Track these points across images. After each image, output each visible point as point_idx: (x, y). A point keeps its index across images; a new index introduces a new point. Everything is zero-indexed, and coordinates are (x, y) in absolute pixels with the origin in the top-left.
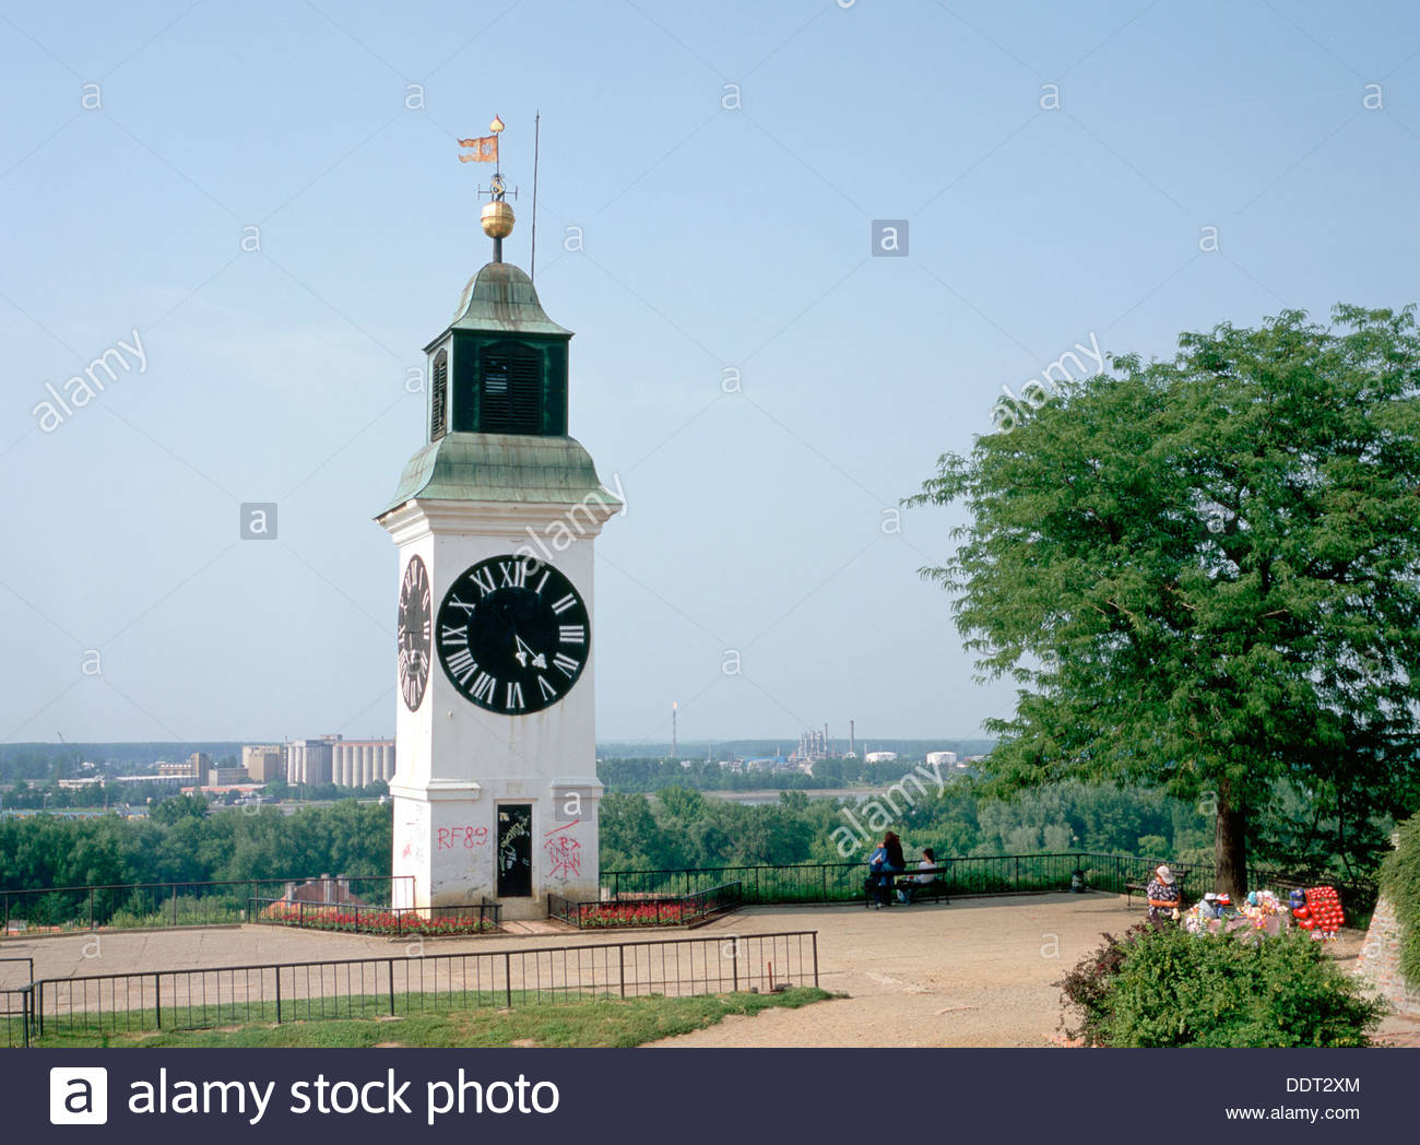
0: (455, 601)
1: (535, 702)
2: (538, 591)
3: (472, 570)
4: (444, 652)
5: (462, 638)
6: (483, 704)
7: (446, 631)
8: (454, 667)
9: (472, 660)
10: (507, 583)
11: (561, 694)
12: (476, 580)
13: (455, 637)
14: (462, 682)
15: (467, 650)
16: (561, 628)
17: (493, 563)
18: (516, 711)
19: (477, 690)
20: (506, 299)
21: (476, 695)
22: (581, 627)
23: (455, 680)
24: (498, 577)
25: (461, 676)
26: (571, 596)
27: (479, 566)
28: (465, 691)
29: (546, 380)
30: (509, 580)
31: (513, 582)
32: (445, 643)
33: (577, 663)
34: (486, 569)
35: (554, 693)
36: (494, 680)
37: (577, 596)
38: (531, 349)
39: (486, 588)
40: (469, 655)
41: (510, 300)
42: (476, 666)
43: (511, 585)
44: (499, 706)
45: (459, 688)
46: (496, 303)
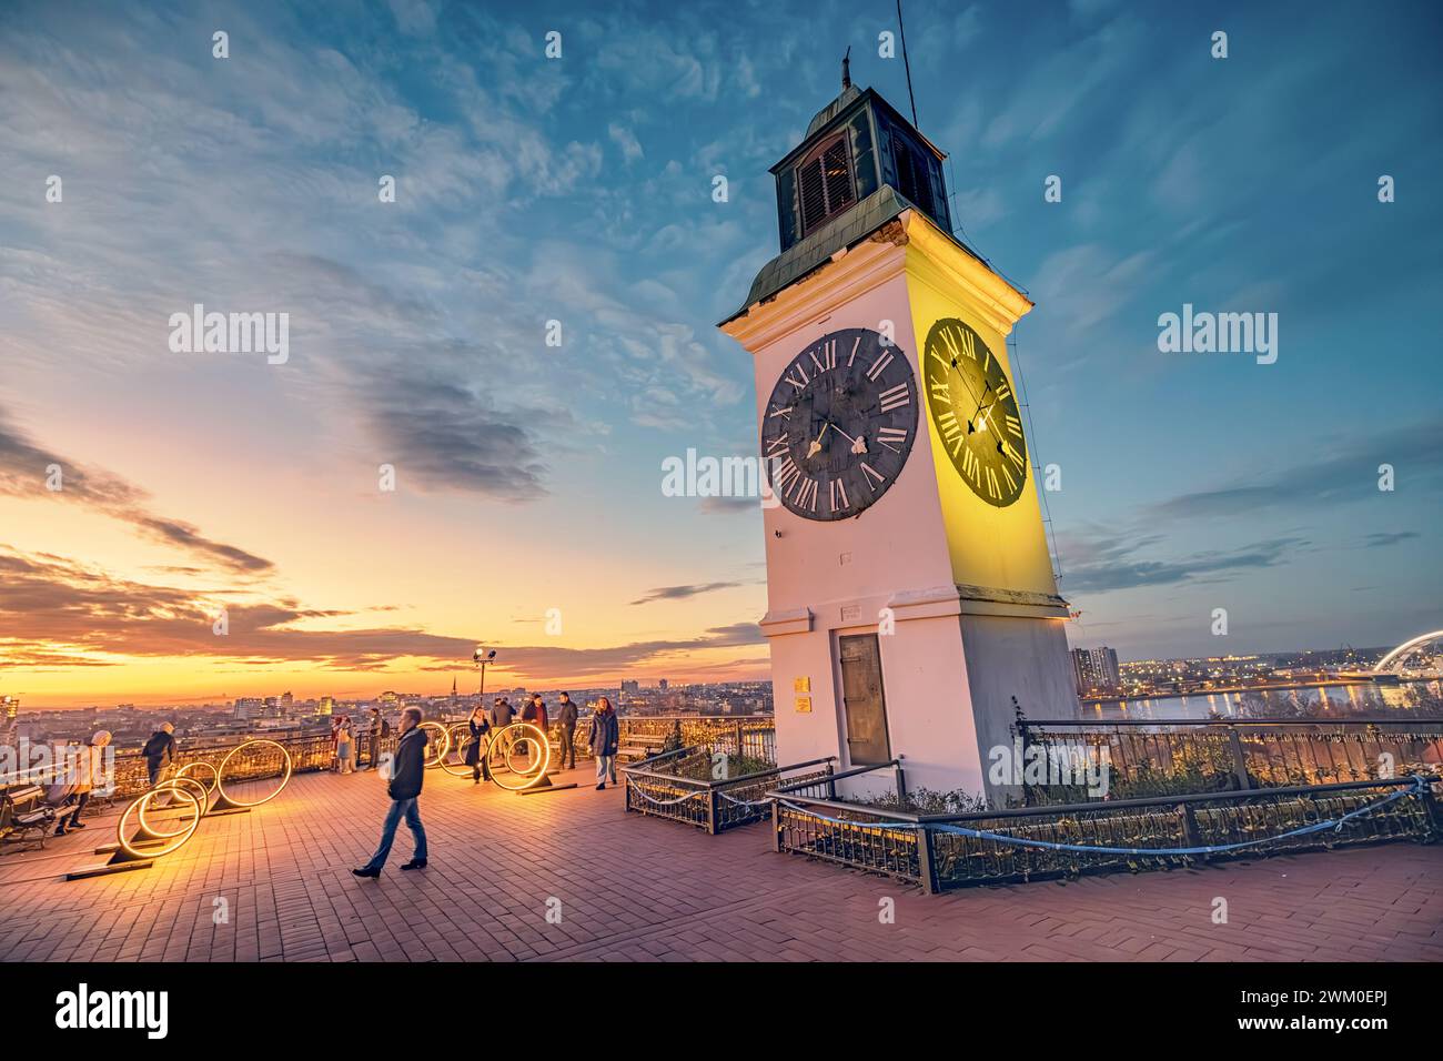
5: (786, 447)
7: (770, 445)
30: (820, 366)
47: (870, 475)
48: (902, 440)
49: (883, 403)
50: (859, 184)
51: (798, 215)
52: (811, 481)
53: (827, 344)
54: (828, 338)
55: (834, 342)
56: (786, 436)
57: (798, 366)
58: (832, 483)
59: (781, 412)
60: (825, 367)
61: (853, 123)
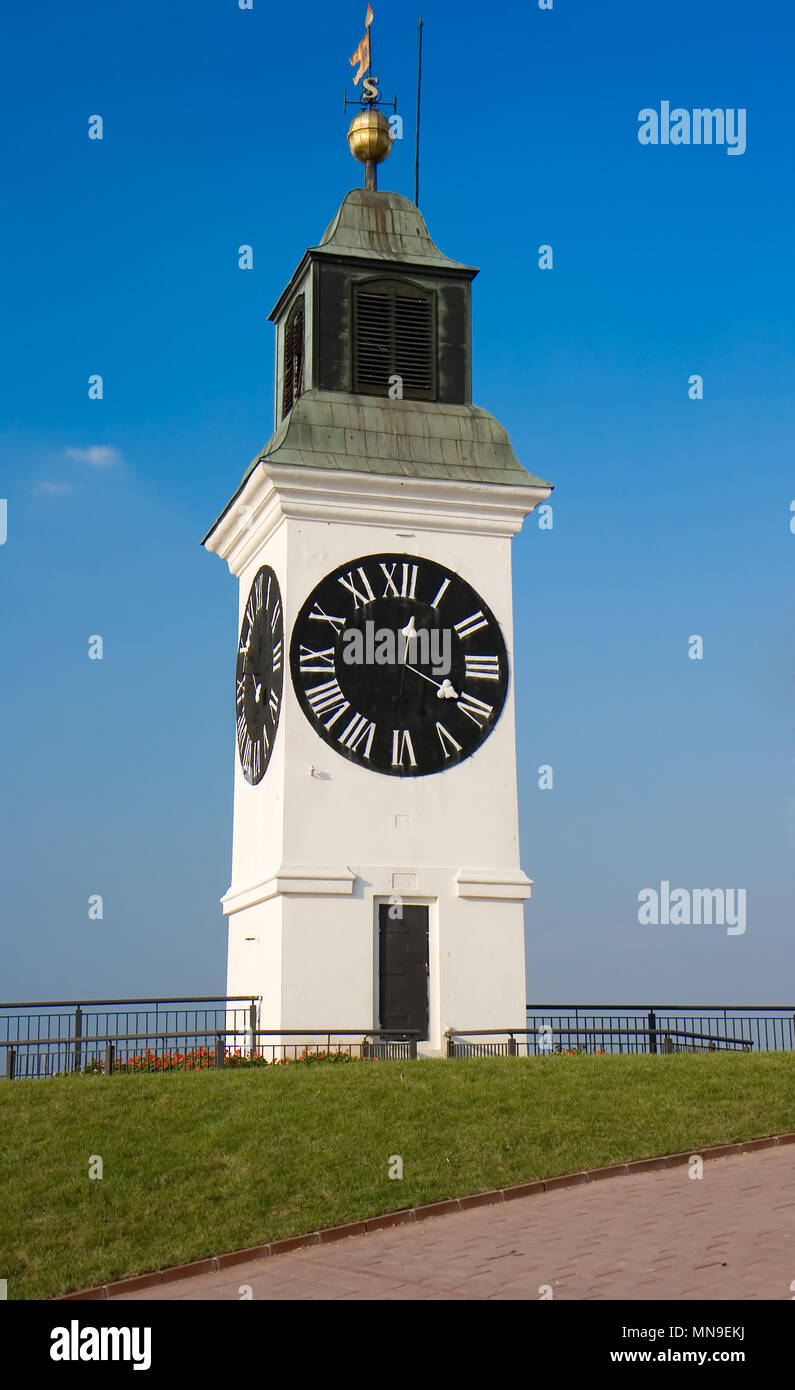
0: (317, 612)
1: (432, 761)
2: (434, 605)
3: (342, 571)
4: (302, 683)
5: (329, 665)
6: (357, 757)
8: (316, 704)
9: (341, 696)
10: (390, 591)
11: (469, 749)
12: (346, 585)
14: (328, 726)
15: (335, 682)
16: (468, 658)
17: (371, 563)
18: (405, 771)
19: (349, 737)
20: (384, 229)
21: (349, 745)
22: (495, 659)
23: (317, 723)
24: (378, 583)
25: (327, 717)
26: (480, 614)
27: (352, 566)
28: (332, 738)
29: (441, 330)
31: (400, 593)
32: (303, 669)
33: (490, 708)
34: (361, 570)
35: (458, 748)
36: (373, 726)
37: (489, 615)
38: (421, 288)
39: (361, 597)
40: (338, 689)
41: (389, 230)
42: (347, 704)
43: (396, 594)
44: (380, 762)
45: (323, 734)
46: (370, 232)
48: (487, 715)
49: (469, 666)
50: (441, 377)
51: (347, 351)
52: (364, 721)
58: (396, 733)
59: (330, 619)
61: (443, 290)
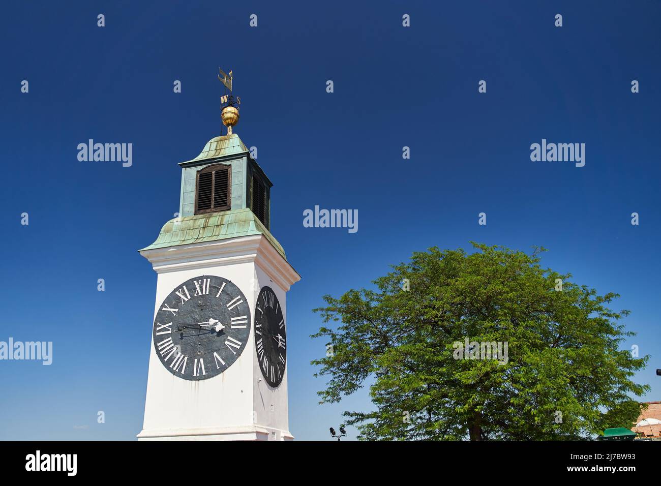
13: (165, 329)
47: (219, 362)
53: (205, 280)
54: (207, 277)
55: (209, 280)
56: (171, 324)
57: (184, 287)
60: (202, 293)
